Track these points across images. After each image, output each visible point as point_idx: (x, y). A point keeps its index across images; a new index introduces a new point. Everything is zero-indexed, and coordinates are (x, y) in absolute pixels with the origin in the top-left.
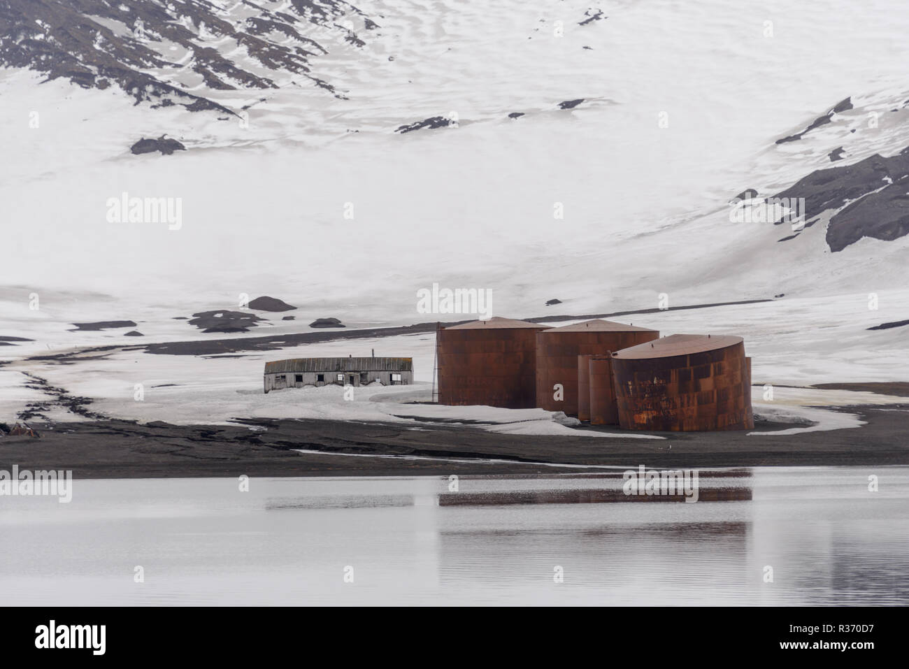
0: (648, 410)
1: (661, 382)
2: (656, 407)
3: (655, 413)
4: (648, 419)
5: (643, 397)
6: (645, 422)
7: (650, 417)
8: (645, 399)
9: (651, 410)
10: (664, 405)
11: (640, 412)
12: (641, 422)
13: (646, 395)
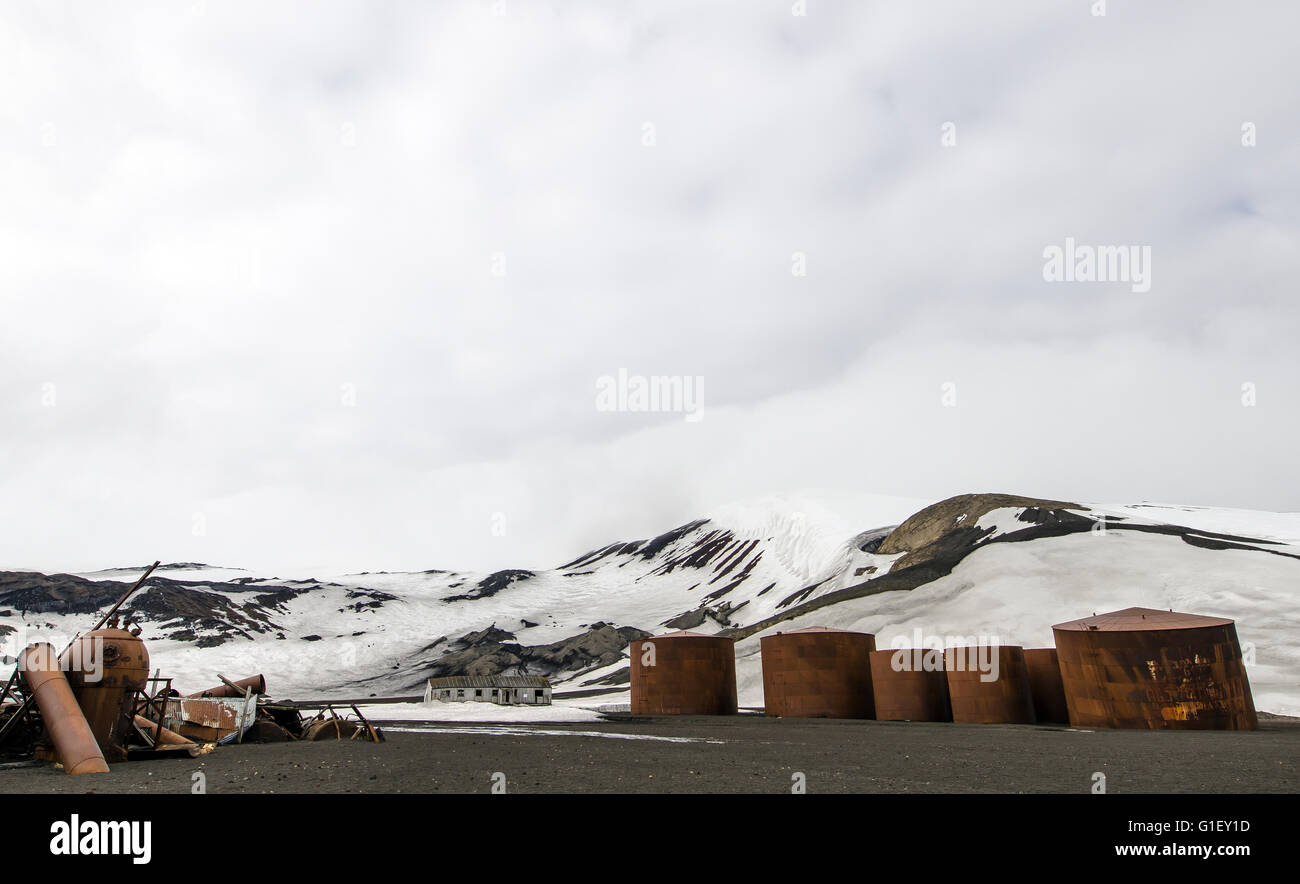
0: (1189, 700)
1: (1205, 661)
2: (1201, 696)
3: (1201, 706)
4: (1190, 715)
5: (1179, 683)
6: (1185, 718)
7: (1194, 710)
8: (1184, 685)
9: (1194, 700)
10: (1212, 693)
11: (1174, 703)
12: (1178, 718)
13: (1185, 680)
